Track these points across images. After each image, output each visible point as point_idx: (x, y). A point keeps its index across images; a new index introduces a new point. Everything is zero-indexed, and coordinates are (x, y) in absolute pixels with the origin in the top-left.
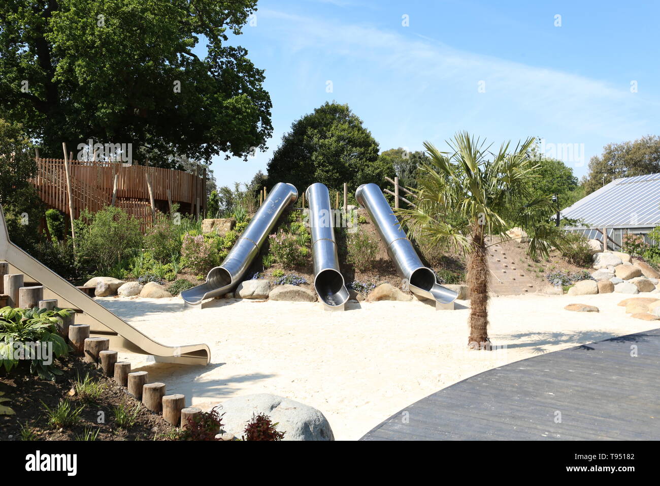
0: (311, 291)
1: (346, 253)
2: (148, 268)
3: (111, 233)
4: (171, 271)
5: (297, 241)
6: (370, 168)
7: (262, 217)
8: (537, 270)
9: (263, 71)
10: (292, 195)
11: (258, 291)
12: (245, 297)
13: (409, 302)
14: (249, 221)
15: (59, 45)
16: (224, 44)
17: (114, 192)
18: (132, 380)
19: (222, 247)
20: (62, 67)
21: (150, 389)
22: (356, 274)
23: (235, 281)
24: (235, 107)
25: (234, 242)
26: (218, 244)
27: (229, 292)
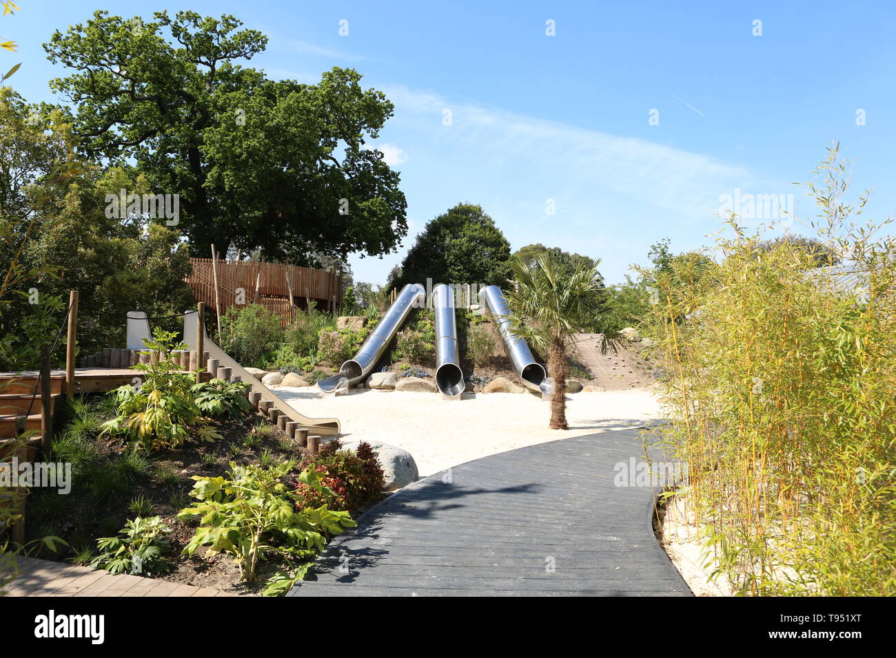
0: (433, 383)
1: (467, 349)
2: (288, 361)
3: (255, 328)
4: (309, 363)
5: (422, 338)
6: (500, 268)
7: (391, 316)
8: (646, 367)
9: (399, 173)
10: (420, 295)
11: (386, 383)
12: (374, 387)
13: (521, 394)
14: (380, 319)
15: (211, 156)
16: (362, 148)
17: (257, 290)
18: (289, 426)
19: (355, 343)
20: (212, 176)
21: (300, 431)
22: (475, 369)
23: (365, 373)
24: (370, 209)
25: (366, 338)
26: (352, 340)
27: (361, 383)
